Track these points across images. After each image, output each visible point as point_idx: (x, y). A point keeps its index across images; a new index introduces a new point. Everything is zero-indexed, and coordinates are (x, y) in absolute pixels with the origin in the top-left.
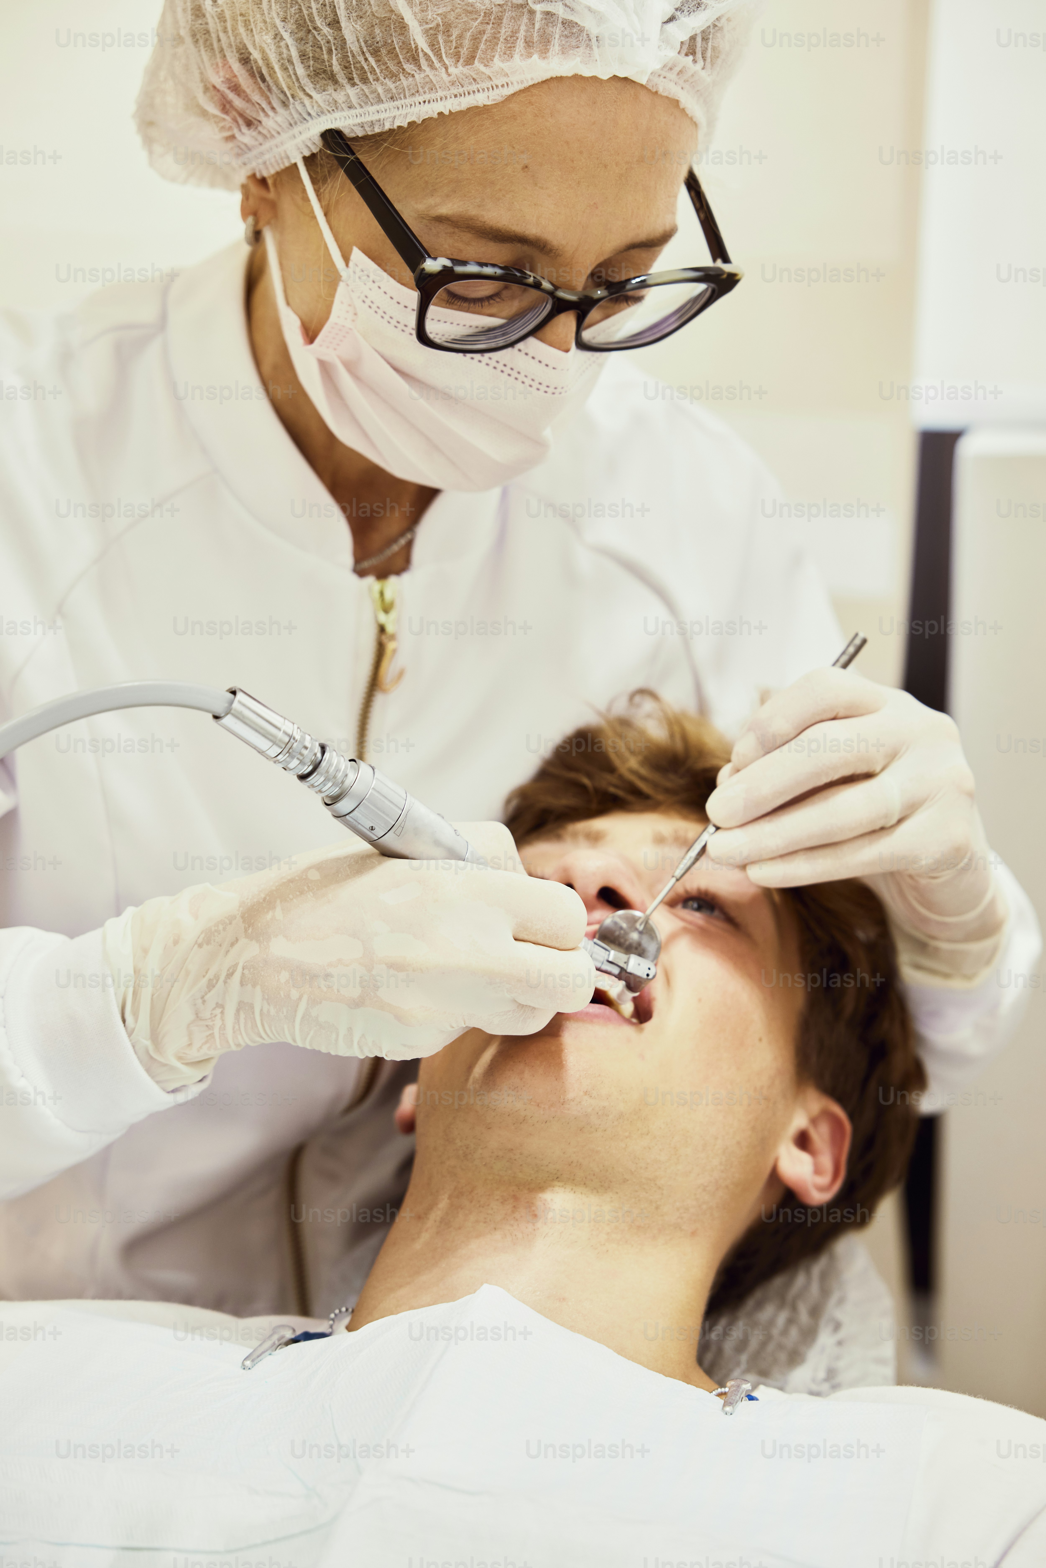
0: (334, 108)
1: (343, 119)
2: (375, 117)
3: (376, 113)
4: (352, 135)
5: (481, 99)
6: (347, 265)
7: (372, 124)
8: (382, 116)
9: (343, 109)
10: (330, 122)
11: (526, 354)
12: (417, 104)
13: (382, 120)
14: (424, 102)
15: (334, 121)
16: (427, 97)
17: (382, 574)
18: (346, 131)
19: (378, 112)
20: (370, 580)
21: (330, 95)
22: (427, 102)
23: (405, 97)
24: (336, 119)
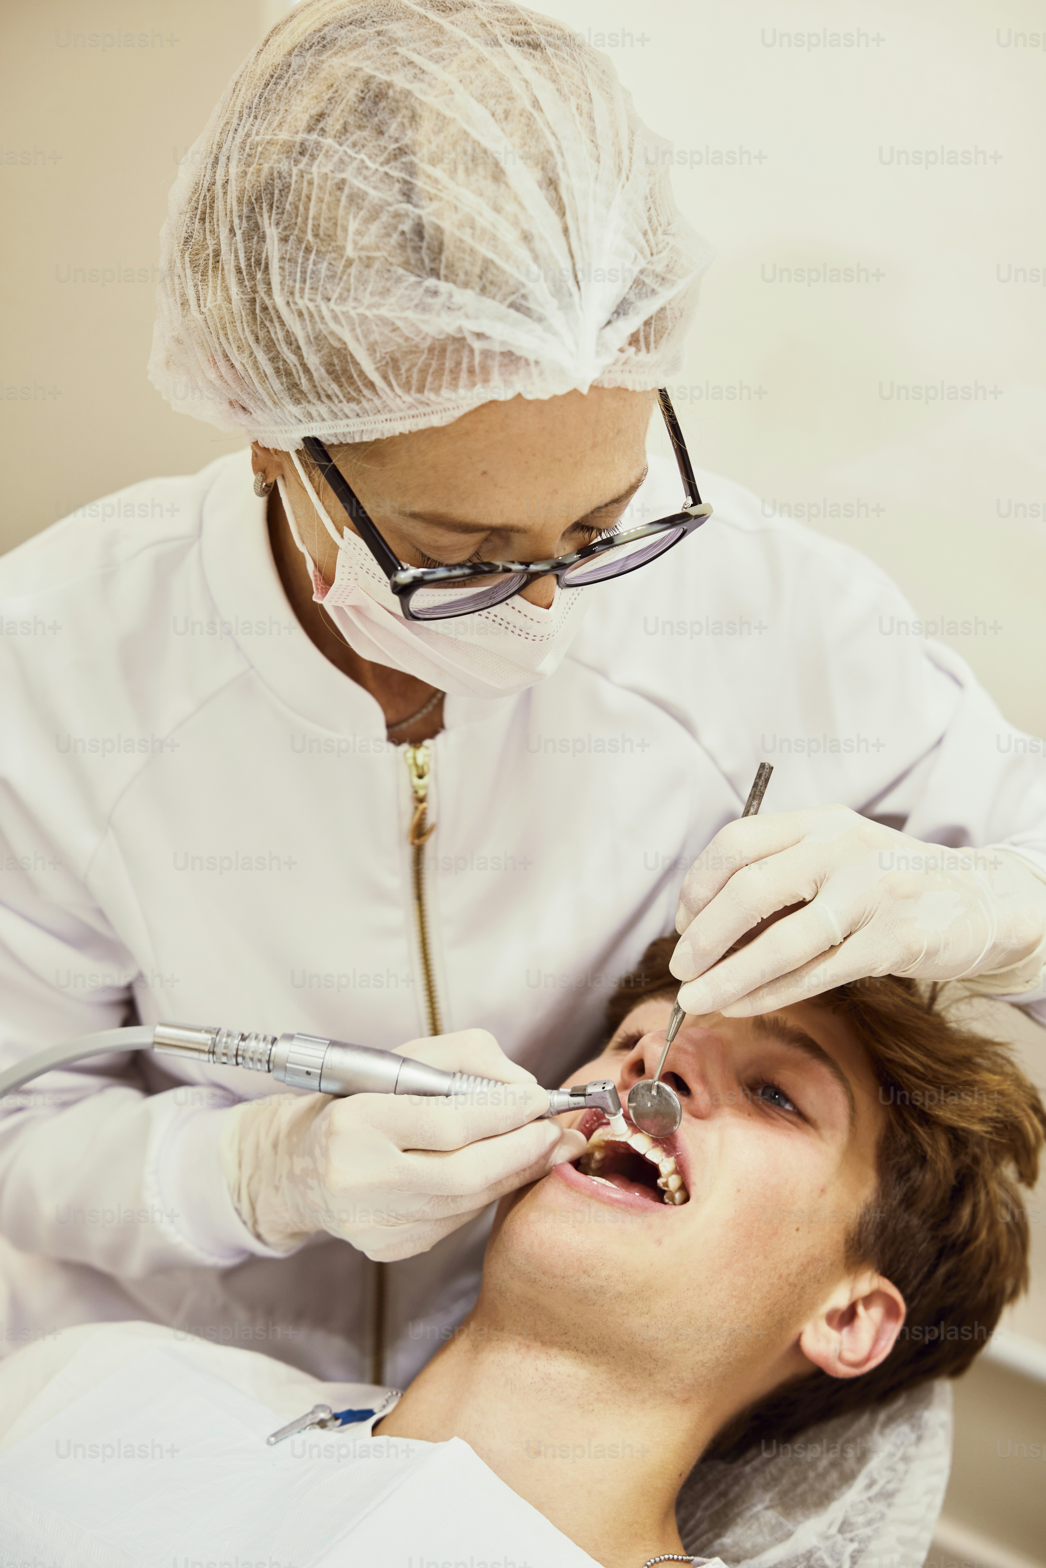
0: (309, 419)
1: (318, 429)
2: (346, 430)
3: (346, 427)
4: (328, 443)
5: (437, 421)
6: (342, 537)
7: (344, 434)
8: (351, 429)
9: (316, 421)
10: (307, 430)
11: (513, 608)
12: (380, 422)
13: (352, 433)
14: (386, 420)
15: (311, 430)
16: (388, 416)
17: (416, 741)
18: (323, 440)
19: (348, 426)
20: (405, 747)
21: (305, 408)
22: (388, 421)
23: (368, 415)
24: (312, 429)
